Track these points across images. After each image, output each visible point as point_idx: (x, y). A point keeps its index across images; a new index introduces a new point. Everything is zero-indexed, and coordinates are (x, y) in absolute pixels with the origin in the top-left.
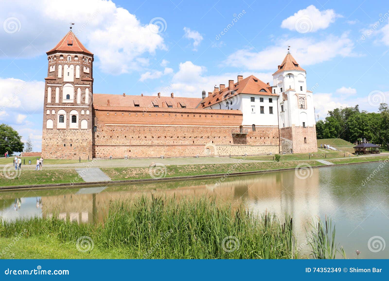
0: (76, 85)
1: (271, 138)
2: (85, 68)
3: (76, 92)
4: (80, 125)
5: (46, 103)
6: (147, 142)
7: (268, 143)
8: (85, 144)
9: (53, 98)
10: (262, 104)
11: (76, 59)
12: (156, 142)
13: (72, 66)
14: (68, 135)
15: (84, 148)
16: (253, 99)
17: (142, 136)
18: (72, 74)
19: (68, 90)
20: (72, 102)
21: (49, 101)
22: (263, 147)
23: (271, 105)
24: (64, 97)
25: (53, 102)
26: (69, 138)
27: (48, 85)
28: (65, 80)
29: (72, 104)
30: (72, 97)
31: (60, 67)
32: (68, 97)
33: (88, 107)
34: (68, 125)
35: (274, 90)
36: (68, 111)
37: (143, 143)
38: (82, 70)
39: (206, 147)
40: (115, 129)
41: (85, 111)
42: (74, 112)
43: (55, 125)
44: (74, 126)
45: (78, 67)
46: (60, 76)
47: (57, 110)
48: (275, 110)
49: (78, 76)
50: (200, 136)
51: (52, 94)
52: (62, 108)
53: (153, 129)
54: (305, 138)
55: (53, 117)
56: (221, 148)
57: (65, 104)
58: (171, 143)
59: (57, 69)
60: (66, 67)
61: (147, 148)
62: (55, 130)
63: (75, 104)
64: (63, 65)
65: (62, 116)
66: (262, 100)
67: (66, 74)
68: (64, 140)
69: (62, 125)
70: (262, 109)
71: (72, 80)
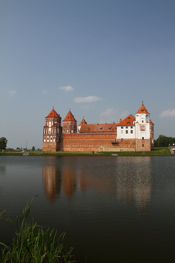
0: (52, 128)
1: (131, 144)
2: (55, 122)
3: (52, 130)
4: (53, 141)
5: (44, 134)
6: (77, 146)
7: (129, 146)
8: (54, 147)
9: (46, 132)
10: (127, 129)
11: (52, 119)
12: (80, 146)
13: (51, 122)
15: (54, 148)
16: (122, 128)
17: (76, 144)
19: (50, 129)
21: (45, 134)
22: (126, 148)
23: (132, 129)
24: (49, 132)
25: (46, 134)
26: (50, 145)
27: (44, 128)
28: (49, 127)
29: (51, 134)
30: (51, 132)
31: (48, 122)
35: (134, 122)
36: (50, 136)
38: (54, 123)
39: (99, 148)
40: (66, 142)
41: (55, 136)
42: (51, 137)
43: (46, 141)
44: (51, 141)
45: (53, 122)
46: (48, 125)
47: (47, 136)
48: (134, 132)
49: (52, 125)
50: (97, 143)
52: (48, 136)
53: (79, 141)
54: (143, 145)
55: (46, 138)
56: (106, 149)
57: (49, 134)
58: (86, 146)
60: (49, 122)
61: (77, 148)
62: (46, 143)
63: (52, 134)
64: (48, 121)
65: (48, 138)
66: (127, 128)
67: (49, 124)
68: (48, 146)
69: (48, 141)
70: (127, 132)
71: (51, 126)
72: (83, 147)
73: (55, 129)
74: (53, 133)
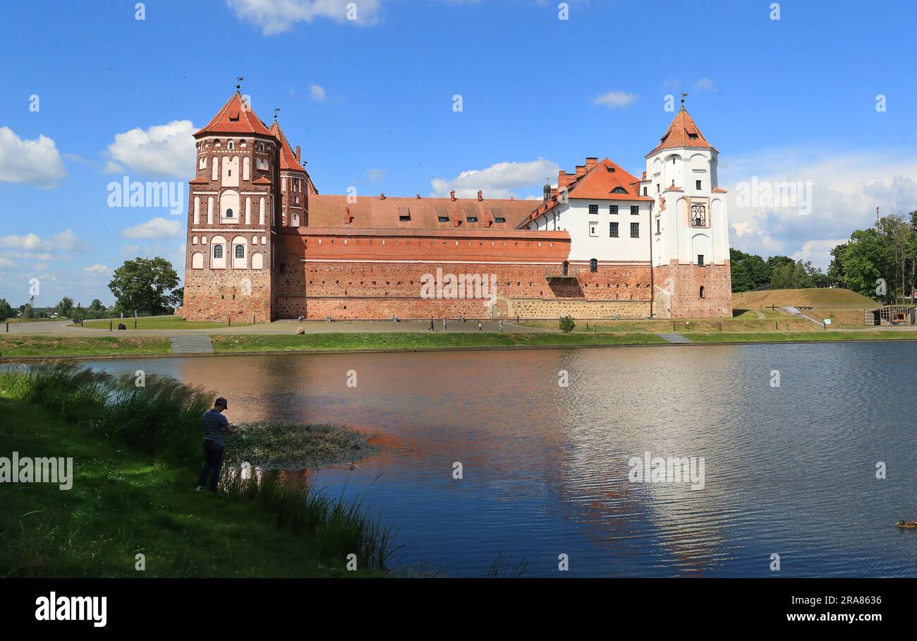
0: (242, 193)
1: (633, 285)
2: (259, 160)
3: (243, 204)
4: (250, 263)
5: (190, 225)
6: (378, 291)
7: (625, 295)
8: (258, 295)
9: (204, 216)
10: (614, 218)
11: (244, 145)
12: (393, 292)
13: (236, 159)
14: (229, 279)
15: (256, 302)
16: (594, 210)
17: (368, 281)
18: (236, 173)
19: (230, 201)
20: (236, 222)
21: (196, 221)
22: (613, 304)
23: (635, 219)
24: (224, 214)
25: (203, 223)
26: (230, 285)
27: (194, 193)
28: (224, 184)
29: (236, 226)
30: (236, 214)
31: (215, 160)
32: (230, 213)
33: (264, 231)
34: (230, 262)
35: (645, 188)
36: (230, 237)
37: (369, 294)
38: (254, 165)
40: (318, 269)
41: (260, 239)
42: (239, 240)
43: (207, 263)
44: (240, 263)
45: (246, 160)
46: (215, 177)
47: (210, 236)
48: (643, 230)
49: (246, 177)
51: (201, 210)
52: (219, 234)
53: (388, 268)
54: (702, 288)
55: (203, 249)
56: (522, 305)
57: (225, 226)
59: (210, 164)
60: (226, 160)
61: (376, 303)
62: (207, 271)
63: (241, 224)
64: (221, 157)
65: (218, 248)
66: (614, 210)
67: (225, 173)
68: (221, 289)
69: (219, 263)
70: (614, 228)
71: (237, 184)
72: (407, 298)
73: (262, 200)
74: (248, 222)
